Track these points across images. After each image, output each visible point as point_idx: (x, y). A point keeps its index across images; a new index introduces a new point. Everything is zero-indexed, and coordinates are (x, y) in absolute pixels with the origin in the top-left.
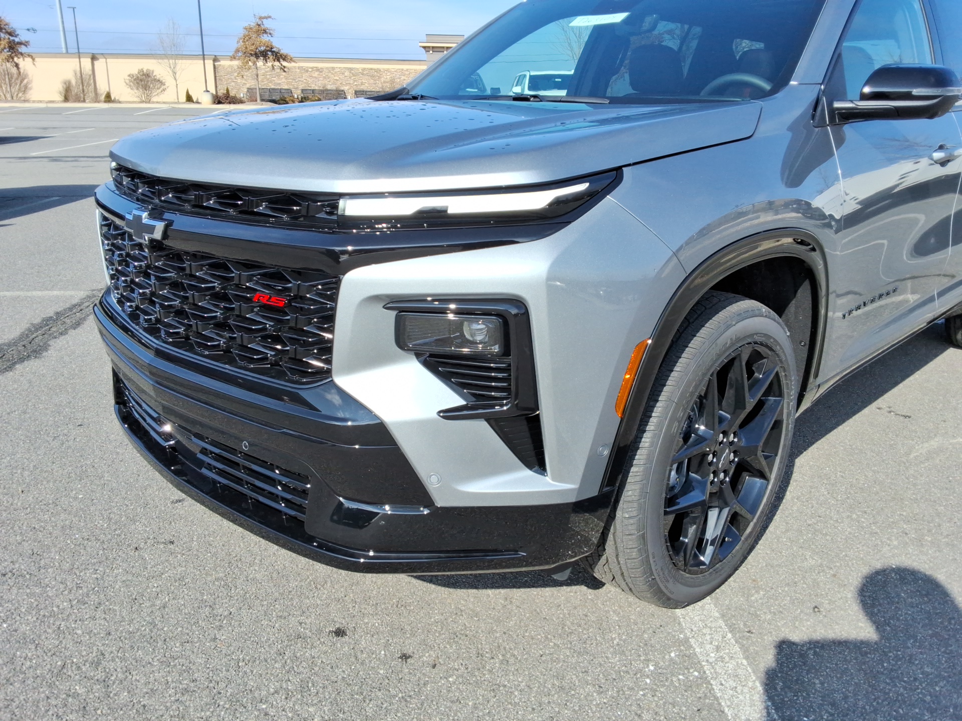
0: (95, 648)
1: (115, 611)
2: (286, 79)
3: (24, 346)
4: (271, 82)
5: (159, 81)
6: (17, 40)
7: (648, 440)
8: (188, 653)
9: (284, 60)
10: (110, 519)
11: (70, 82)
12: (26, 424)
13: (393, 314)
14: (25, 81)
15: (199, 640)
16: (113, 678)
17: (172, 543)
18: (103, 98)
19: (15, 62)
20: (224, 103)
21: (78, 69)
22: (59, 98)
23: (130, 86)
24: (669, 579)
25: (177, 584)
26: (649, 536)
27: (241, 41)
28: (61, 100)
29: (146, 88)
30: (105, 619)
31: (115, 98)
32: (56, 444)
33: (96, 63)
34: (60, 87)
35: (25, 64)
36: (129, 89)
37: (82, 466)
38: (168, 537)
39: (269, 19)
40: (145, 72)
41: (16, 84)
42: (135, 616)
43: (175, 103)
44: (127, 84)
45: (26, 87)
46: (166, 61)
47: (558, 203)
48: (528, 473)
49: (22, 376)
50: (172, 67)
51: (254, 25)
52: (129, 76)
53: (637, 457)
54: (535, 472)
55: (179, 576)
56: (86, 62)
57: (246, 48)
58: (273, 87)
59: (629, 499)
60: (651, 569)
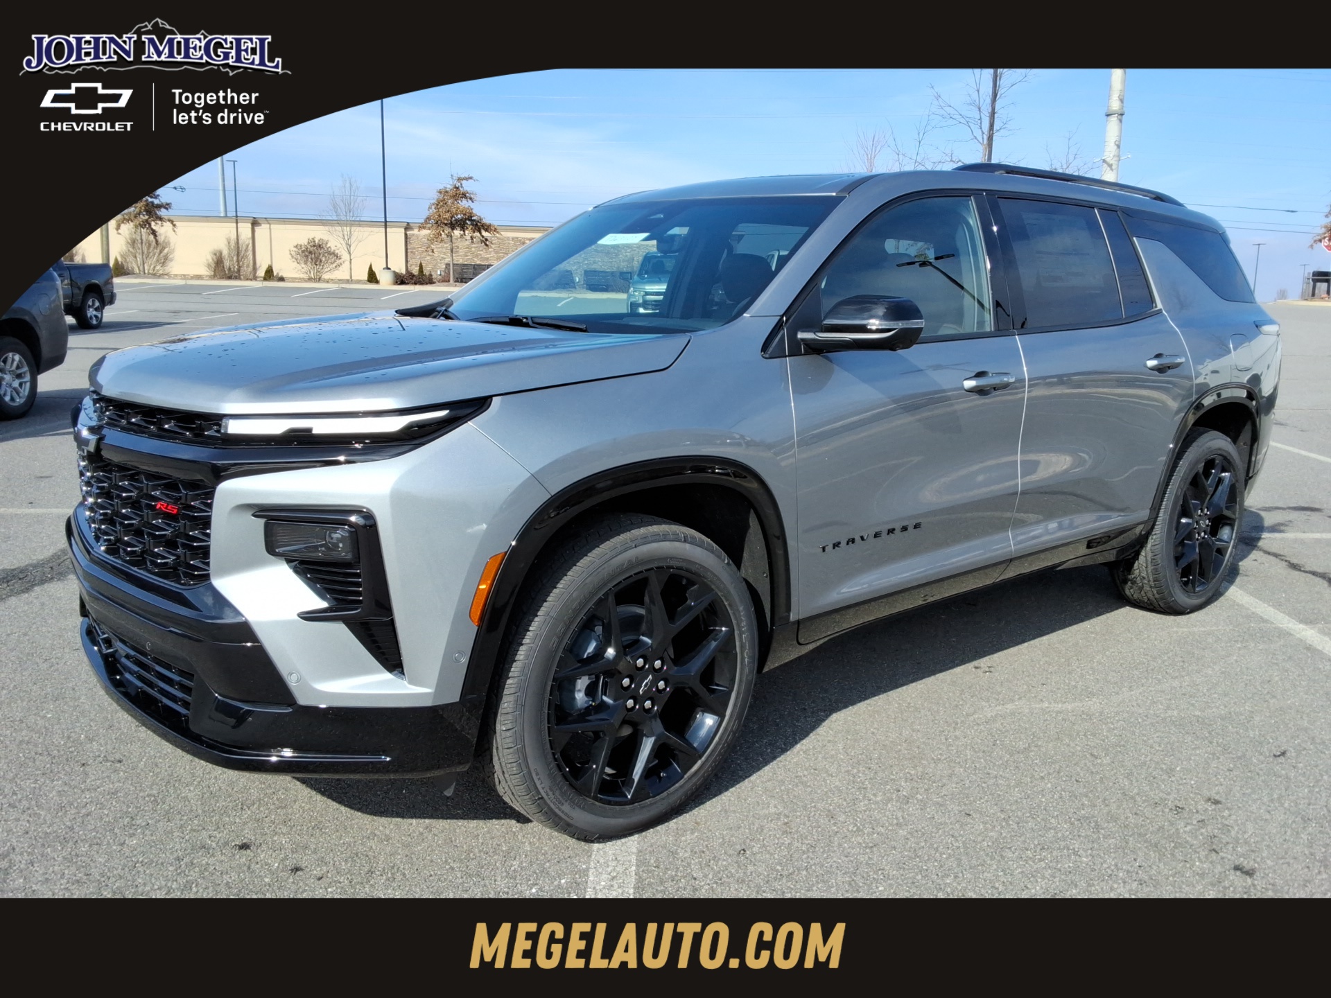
0: (8, 844)
1: (40, 815)
2: (496, 253)
3: (52, 568)
4: (477, 256)
5: (333, 253)
6: (156, 202)
7: (523, 653)
8: (93, 853)
9: (486, 230)
10: (69, 737)
11: (221, 253)
12: (22, 645)
13: (262, 522)
14: (166, 251)
15: (108, 843)
16: (15, 868)
17: (120, 761)
18: (261, 273)
19: (152, 229)
20: (408, 283)
21: (234, 236)
22: (205, 271)
23: (296, 259)
24: (563, 801)
25: (108, 797)
26: (528, 750)
27: (433, 207)
28: (208, 274)
29: (317, 261)
30: (28, 821)
31: (278, 274)
32: (45, 666)
33: (257, 229)
34: (210, 258)
35: (163, 229)
36: (296, 263)
37: (62, 689)
38: (118, 756)
39: (470, 181)
40: (317, 242)
41: (154, 255)
42: (58, 820)
43: (347, 282)
44: (293, 257)
45: (166, 258)
46: (339, 228)
47: (409, 428)
48: (387, 676)
49: (37, 598)
50: (346, 238)
51: (451, 187)
52: (296, 247)
53: (512, 669)
54: (395, 675)
55: (113, 791)
56: (245, 229)
57: (439, 216)
58: (478, 262)
59: (505, 711)
60: (536, 788)
